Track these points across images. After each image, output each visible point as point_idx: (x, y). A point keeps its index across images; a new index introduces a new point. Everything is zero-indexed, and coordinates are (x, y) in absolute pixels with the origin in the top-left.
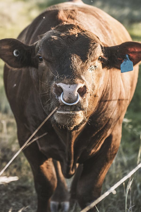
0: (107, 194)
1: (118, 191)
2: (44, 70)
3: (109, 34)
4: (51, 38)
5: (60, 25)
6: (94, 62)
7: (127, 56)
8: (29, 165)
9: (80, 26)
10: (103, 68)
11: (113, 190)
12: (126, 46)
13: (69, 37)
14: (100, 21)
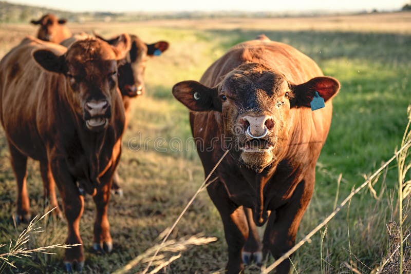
0: (302, 243)
1: (314, 239)
2: (228, 109)
3: (299, 73)
4: (234, 76)
5: (243, 64)
6: (281, 97)
7: (317, 93)
8: (218, 214)
9: (264, 65)
10: (291, 108)
11: (308, 238)
12: (316, 82)
13: (253, 74)
14: (290, 59)
